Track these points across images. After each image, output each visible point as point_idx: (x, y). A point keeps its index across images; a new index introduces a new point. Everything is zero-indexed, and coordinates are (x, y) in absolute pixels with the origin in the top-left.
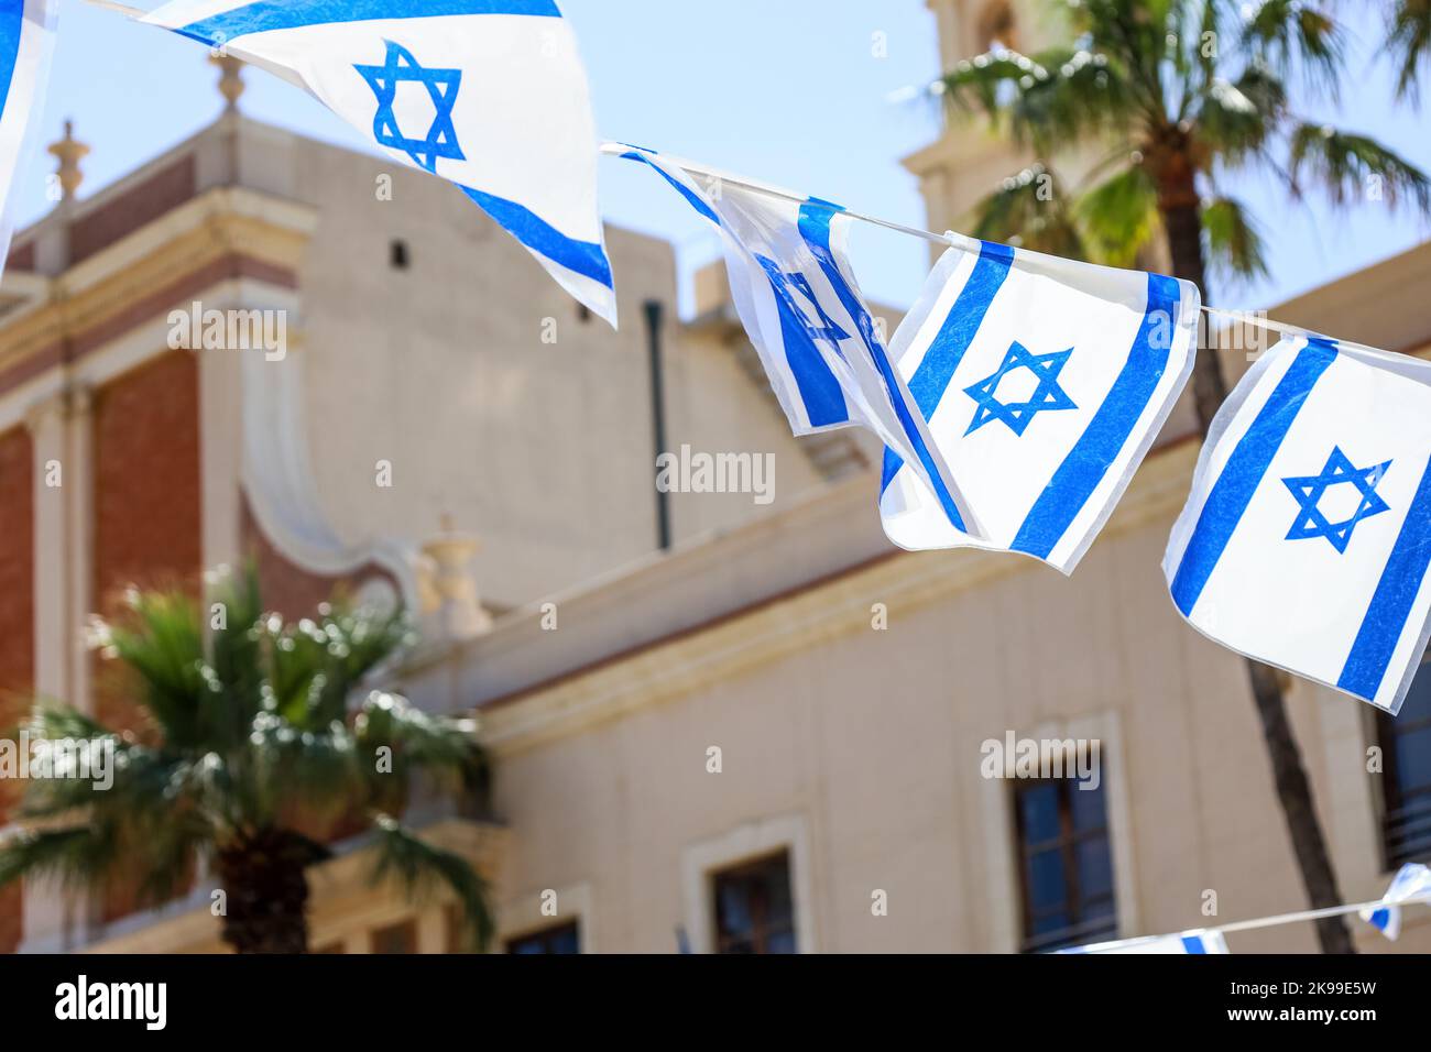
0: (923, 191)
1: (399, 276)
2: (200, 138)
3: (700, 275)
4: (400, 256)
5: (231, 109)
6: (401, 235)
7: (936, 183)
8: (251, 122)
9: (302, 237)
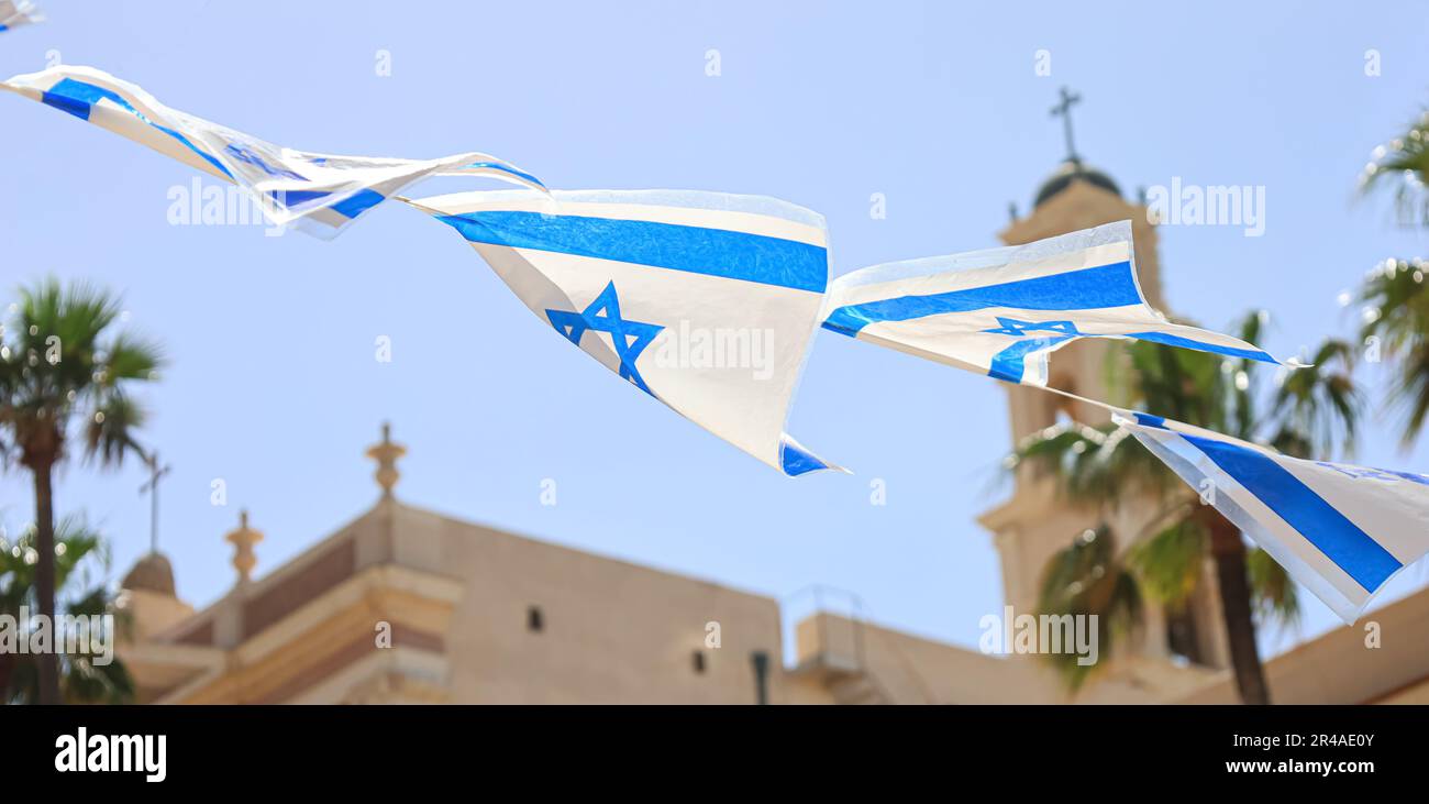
0: (998, 545)
1: (535, 639)
2: (360, 524)
3: (801, 628)
4: (535, 620)
5: (387, 496)
6: (536, 602)
7: (1010, 538)
8: (404, 508)
9: (449, 607)
